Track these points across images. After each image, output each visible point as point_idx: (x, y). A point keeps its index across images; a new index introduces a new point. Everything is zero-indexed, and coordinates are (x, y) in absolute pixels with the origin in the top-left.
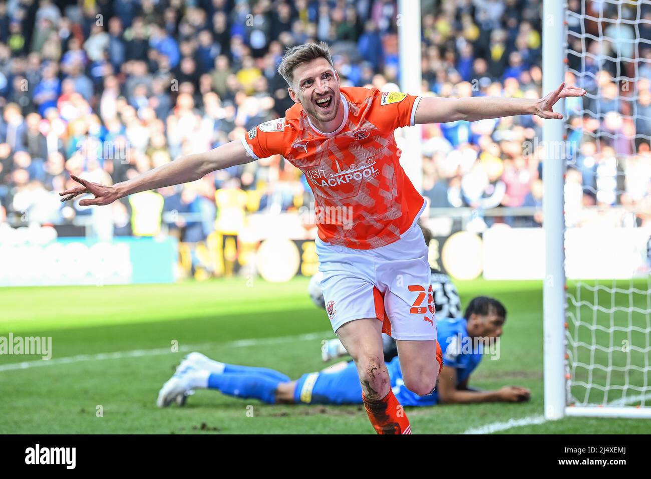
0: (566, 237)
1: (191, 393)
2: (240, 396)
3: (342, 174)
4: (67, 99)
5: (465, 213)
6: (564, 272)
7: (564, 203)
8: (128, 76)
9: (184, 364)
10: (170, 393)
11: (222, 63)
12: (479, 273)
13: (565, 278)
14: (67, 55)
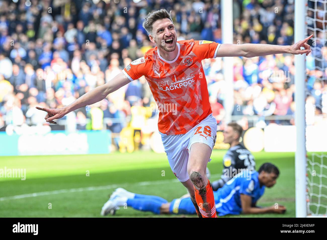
0: (306, 130)
1: (118, 208)
2: (143, 210)
3: (177, 82)
4: (55, 62)
5: (255, 118)
6: (305, 148)
7: (305, 113)
8: (86, 50)
9: (114, 194)
10: (107, 209)
11: (133, 43)
12: (262, 149)
13: (306, 151)
14: (56, 40)
